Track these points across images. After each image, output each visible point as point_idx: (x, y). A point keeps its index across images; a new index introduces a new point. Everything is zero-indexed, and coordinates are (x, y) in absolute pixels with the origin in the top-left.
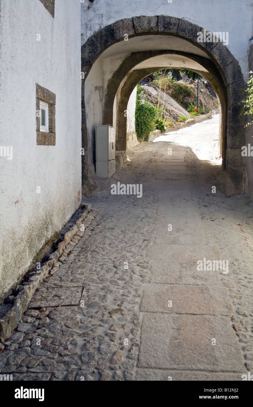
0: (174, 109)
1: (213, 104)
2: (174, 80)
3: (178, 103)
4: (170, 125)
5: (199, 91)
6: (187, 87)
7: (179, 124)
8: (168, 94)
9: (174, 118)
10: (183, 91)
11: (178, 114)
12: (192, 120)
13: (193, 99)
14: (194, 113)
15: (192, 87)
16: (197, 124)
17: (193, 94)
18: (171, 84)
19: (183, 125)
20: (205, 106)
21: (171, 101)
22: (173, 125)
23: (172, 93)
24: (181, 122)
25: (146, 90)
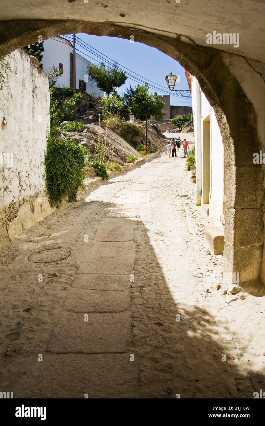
0: (122, 148)
1: (160, 143)
2: (123, 120)
3: (127, 142)
4: (115, 168)
5: (147, 131)
6: (136, 127)
7: (127, 166)
8: (117, 133)
9: (122, 159)
10: (131, 130)
11: (126, 154)
12: (142, 159)
13: (142, 138)
14: (143, 152)
15: (140, 127)
16: (147, 163)
17: (142, 133)
18: (120, 124)
19: (132, 166)
20: (153, 145)
21: (120, 140)
22: (119, 168)
23: (120, 133)
24: (130, 163)
25: (90, 128)
